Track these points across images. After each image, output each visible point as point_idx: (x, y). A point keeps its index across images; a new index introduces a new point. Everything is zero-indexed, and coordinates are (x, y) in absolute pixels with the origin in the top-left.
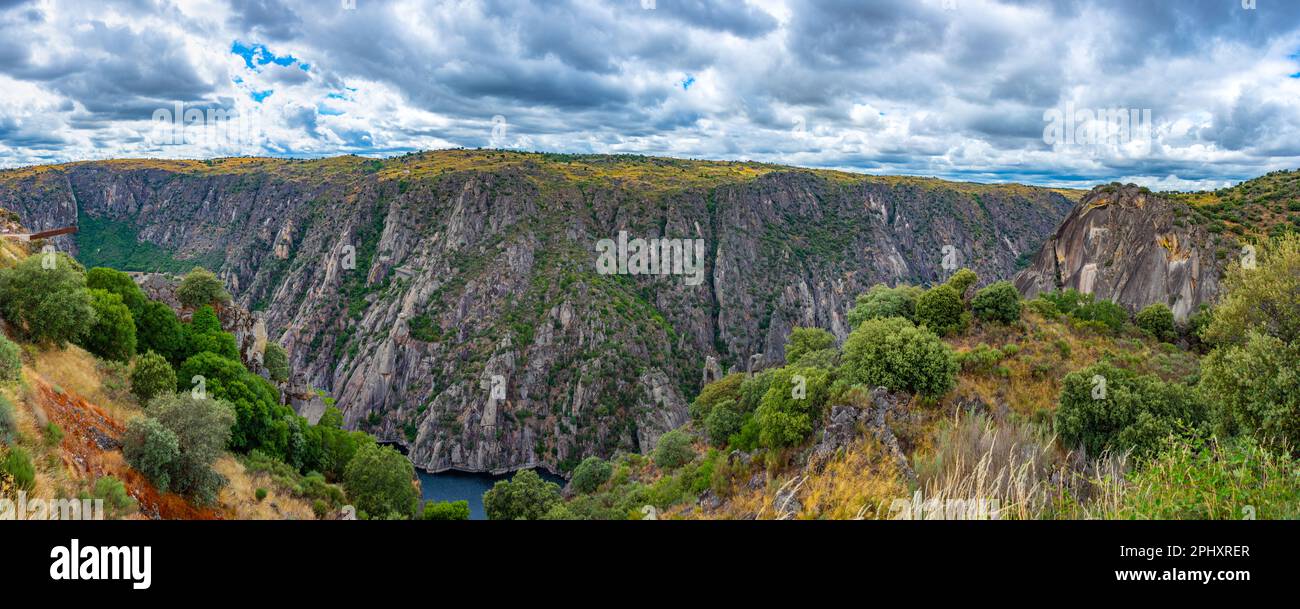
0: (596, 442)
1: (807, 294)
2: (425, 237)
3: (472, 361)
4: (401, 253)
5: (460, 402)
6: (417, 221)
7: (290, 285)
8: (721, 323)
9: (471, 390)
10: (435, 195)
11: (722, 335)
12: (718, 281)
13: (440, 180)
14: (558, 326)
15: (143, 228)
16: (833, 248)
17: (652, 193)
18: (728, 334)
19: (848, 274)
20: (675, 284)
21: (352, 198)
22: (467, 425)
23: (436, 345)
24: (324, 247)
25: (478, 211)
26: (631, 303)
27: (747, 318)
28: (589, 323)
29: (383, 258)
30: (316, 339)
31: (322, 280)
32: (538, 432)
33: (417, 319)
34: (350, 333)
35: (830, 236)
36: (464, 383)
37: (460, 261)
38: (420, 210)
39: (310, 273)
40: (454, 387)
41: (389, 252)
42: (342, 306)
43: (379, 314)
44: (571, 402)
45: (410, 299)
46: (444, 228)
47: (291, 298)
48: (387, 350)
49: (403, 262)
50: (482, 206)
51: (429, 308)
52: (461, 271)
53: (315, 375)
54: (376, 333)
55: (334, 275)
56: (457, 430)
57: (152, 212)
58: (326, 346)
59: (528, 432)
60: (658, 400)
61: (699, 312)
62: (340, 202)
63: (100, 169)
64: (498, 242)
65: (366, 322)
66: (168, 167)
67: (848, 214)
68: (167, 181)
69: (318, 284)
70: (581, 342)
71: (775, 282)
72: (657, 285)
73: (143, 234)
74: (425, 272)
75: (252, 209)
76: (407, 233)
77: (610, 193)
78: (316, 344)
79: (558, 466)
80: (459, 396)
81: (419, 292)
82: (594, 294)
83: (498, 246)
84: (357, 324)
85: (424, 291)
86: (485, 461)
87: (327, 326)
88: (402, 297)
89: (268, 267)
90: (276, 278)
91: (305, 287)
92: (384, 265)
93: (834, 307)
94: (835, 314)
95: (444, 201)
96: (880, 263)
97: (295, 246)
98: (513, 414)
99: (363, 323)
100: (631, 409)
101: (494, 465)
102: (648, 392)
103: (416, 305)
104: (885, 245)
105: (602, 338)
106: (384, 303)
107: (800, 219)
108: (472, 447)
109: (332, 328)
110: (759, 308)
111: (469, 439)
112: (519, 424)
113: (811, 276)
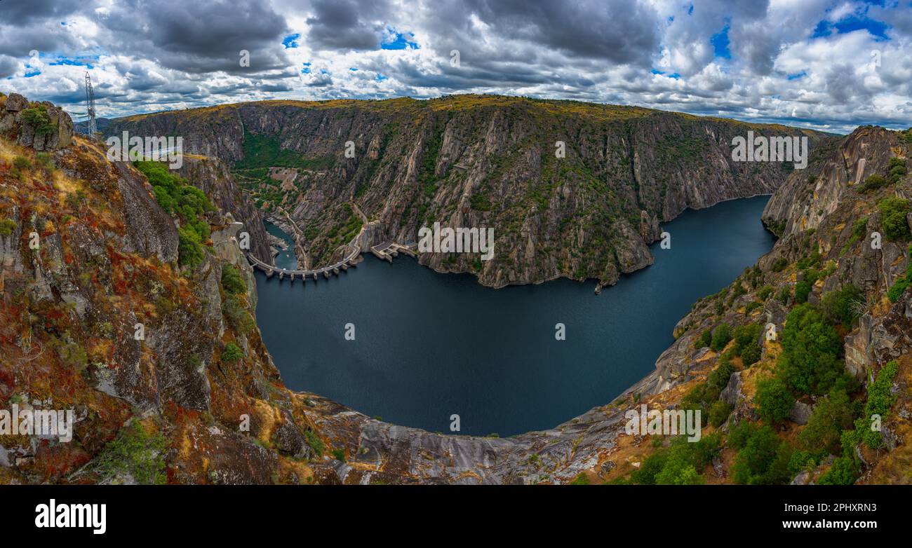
0: (595, 260)
1: (681, 178)
2: (471, 146)
3: (513, 221)
4: (456, 155)
5: (510, 246)
6: (464, 136)
7: (383, 176)
8: (641, 194)
9: (515, 239)
10: (473, 120)
11: (642, 200)
12: (637, 171)
13: (475, 111)
14: (562, 198)
15: (284, 140)
16: (692, 154)
17: (597, 121)
18: (645, 199)
19: (701, 168)
20: (616, 173)
21: (417, 122)
22: (516, 259)
23: (488, 213)
24: (402, 152)
25: (504, 130)
26: (598, 183)
27: (654, 191)
28: (581, 196)
29: (444, 159)
30: (406, 211)
31: (405, 173)
32: (557, 258)
33: (474, 197)
34: (427, 207)
35: (689, 148)
36: (511, 235)
37: (497, 160)
38: (465, 128)
39: (395, 168)
40: (504, 237)
41: (448, 155)
42: (420, 190)
43: (446, 194)
44: (576, 240)
45: (469, 184)
46: (483, 140)
47: (384, 184)
48: (458, 217)
49: (457, 161)
50: (506, 126)
51: (481, 190)
52: (499, 167)
53: (407, 234)
54: (446, 207)
55: (413, 170)
56: (510, 262)
57: (289, 131)
58: (413, 215)
59: (553, 259)
60: (625, 235)
61: (629, 188)
62: (410, 124)
63: (257, 106)
64: (519, 149)
65: (438, 198)
66: (297, 104)
67: (697, 136)
68: (297, 113)
69: (403, 176)
70: (577, 206)
71: (666, 172)
72: (606, 174)
73: (284, 144)
74: (476, 167)
75: (351, 129)
76: (458, 143)
77: (574, 121)
78: (406, 215)
79: (574, 275)
80: (509, 242)
81: (474, 180)
82: (580, 179)
83: (519, 151)
84: (431, 200)
85: (477, 179)
86: (530, 278)
87: (412, 203)
88: (462, 183)
89: (365, 165)
90: (371, 171)
91: (393, 176)
92: (445, 163)
93: (695, 185)
94: (696, 189)
95: (479, 123)
96: (715, 163)
97: (382, 151)
98: (542, 250)
99: (435, 200)
100: (611, 241)
101: (535, 279)
102: (620, 231)
103: (473, 188)
104: (717, 154)
105: (589, 203)
106: (449, 188)
107: (673, 138)
108: (521, 271)
109: (415, 204)
110: (659, 185)
111: (519, 267)
112: (547, 255)
113: (682, 169)
